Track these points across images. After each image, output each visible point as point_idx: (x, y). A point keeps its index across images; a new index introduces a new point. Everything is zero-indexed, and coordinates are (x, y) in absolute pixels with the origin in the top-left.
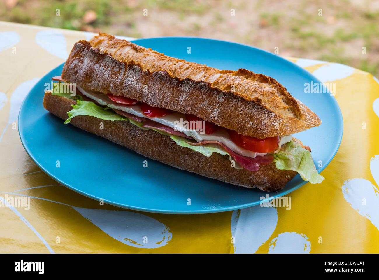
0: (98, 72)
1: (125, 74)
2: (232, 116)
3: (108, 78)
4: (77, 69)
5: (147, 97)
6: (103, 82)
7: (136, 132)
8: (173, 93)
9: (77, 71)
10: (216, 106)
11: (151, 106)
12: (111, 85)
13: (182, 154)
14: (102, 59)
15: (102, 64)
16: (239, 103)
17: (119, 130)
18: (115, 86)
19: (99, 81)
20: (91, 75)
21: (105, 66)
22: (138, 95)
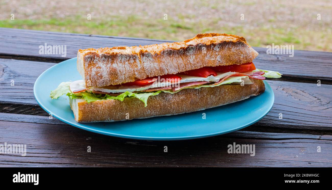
0: (119, 69)
1: (140, 61)
2: (230, 56)
3: (131, 70)
4: (100, 74)
5: (166, 70)
6: (128, 74)
7: (170, 97)
8: (183, 60)
9: (101, 75)
10: (217, 55)
11: (174, 74)
12: (136, 73)
13: (209, 96)
14: (115, 58)
15: (118, 62)
16: (231, 46)
17: (155, 103)
18: (139, 72)
19: (125, 74)
20: (115, 73)
21: (121, 62)
22: (159, 72)
